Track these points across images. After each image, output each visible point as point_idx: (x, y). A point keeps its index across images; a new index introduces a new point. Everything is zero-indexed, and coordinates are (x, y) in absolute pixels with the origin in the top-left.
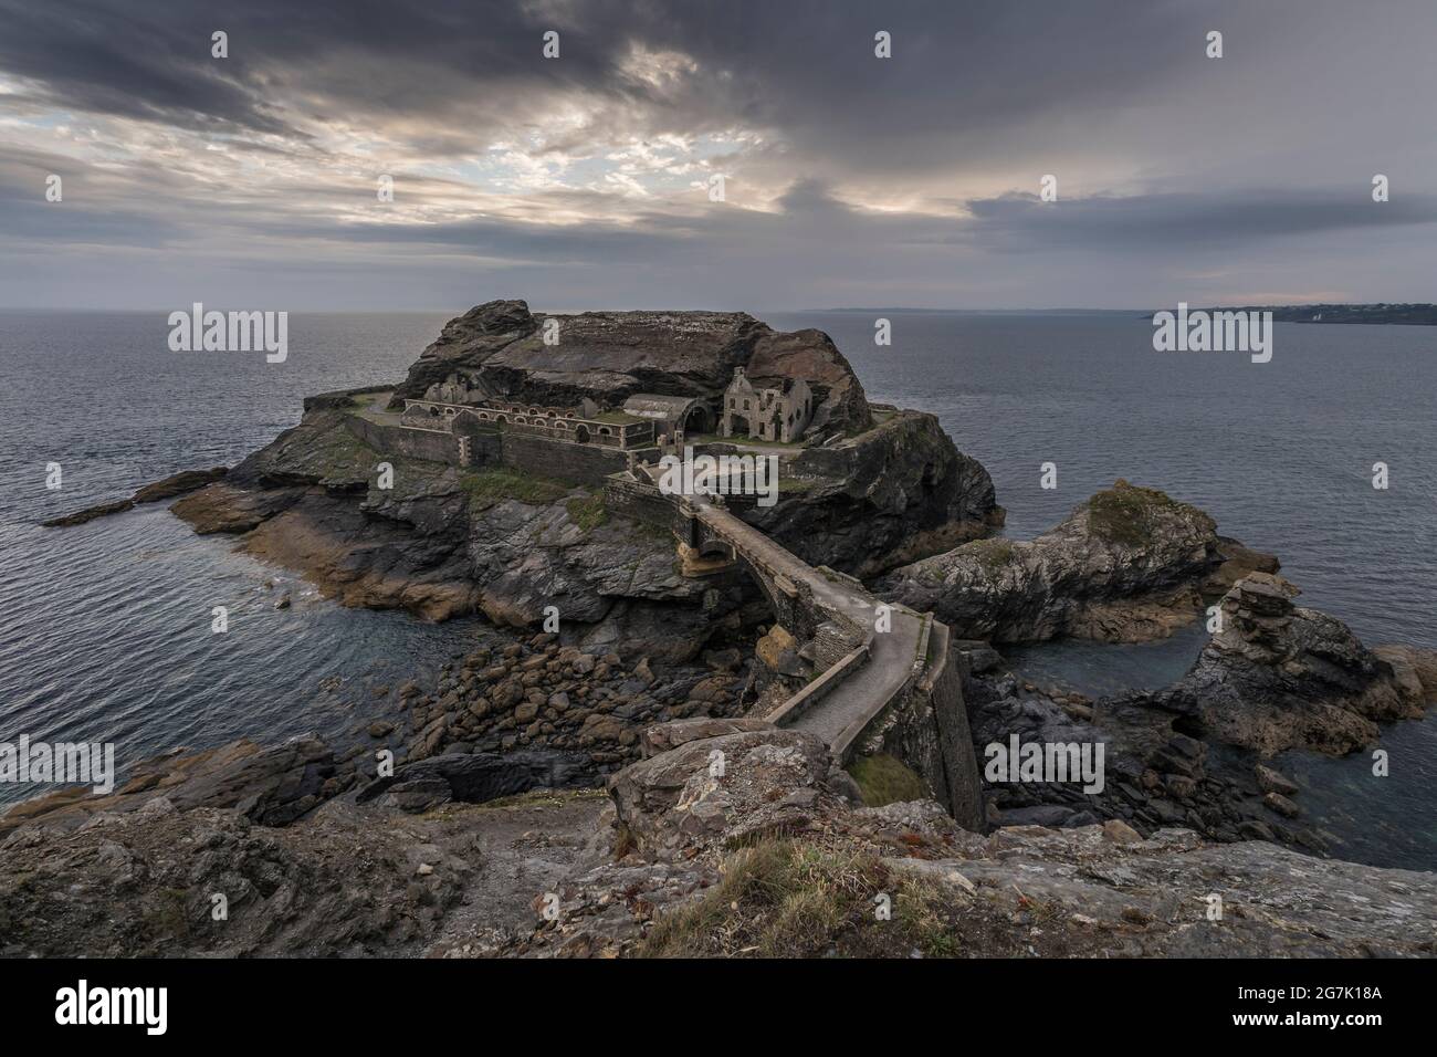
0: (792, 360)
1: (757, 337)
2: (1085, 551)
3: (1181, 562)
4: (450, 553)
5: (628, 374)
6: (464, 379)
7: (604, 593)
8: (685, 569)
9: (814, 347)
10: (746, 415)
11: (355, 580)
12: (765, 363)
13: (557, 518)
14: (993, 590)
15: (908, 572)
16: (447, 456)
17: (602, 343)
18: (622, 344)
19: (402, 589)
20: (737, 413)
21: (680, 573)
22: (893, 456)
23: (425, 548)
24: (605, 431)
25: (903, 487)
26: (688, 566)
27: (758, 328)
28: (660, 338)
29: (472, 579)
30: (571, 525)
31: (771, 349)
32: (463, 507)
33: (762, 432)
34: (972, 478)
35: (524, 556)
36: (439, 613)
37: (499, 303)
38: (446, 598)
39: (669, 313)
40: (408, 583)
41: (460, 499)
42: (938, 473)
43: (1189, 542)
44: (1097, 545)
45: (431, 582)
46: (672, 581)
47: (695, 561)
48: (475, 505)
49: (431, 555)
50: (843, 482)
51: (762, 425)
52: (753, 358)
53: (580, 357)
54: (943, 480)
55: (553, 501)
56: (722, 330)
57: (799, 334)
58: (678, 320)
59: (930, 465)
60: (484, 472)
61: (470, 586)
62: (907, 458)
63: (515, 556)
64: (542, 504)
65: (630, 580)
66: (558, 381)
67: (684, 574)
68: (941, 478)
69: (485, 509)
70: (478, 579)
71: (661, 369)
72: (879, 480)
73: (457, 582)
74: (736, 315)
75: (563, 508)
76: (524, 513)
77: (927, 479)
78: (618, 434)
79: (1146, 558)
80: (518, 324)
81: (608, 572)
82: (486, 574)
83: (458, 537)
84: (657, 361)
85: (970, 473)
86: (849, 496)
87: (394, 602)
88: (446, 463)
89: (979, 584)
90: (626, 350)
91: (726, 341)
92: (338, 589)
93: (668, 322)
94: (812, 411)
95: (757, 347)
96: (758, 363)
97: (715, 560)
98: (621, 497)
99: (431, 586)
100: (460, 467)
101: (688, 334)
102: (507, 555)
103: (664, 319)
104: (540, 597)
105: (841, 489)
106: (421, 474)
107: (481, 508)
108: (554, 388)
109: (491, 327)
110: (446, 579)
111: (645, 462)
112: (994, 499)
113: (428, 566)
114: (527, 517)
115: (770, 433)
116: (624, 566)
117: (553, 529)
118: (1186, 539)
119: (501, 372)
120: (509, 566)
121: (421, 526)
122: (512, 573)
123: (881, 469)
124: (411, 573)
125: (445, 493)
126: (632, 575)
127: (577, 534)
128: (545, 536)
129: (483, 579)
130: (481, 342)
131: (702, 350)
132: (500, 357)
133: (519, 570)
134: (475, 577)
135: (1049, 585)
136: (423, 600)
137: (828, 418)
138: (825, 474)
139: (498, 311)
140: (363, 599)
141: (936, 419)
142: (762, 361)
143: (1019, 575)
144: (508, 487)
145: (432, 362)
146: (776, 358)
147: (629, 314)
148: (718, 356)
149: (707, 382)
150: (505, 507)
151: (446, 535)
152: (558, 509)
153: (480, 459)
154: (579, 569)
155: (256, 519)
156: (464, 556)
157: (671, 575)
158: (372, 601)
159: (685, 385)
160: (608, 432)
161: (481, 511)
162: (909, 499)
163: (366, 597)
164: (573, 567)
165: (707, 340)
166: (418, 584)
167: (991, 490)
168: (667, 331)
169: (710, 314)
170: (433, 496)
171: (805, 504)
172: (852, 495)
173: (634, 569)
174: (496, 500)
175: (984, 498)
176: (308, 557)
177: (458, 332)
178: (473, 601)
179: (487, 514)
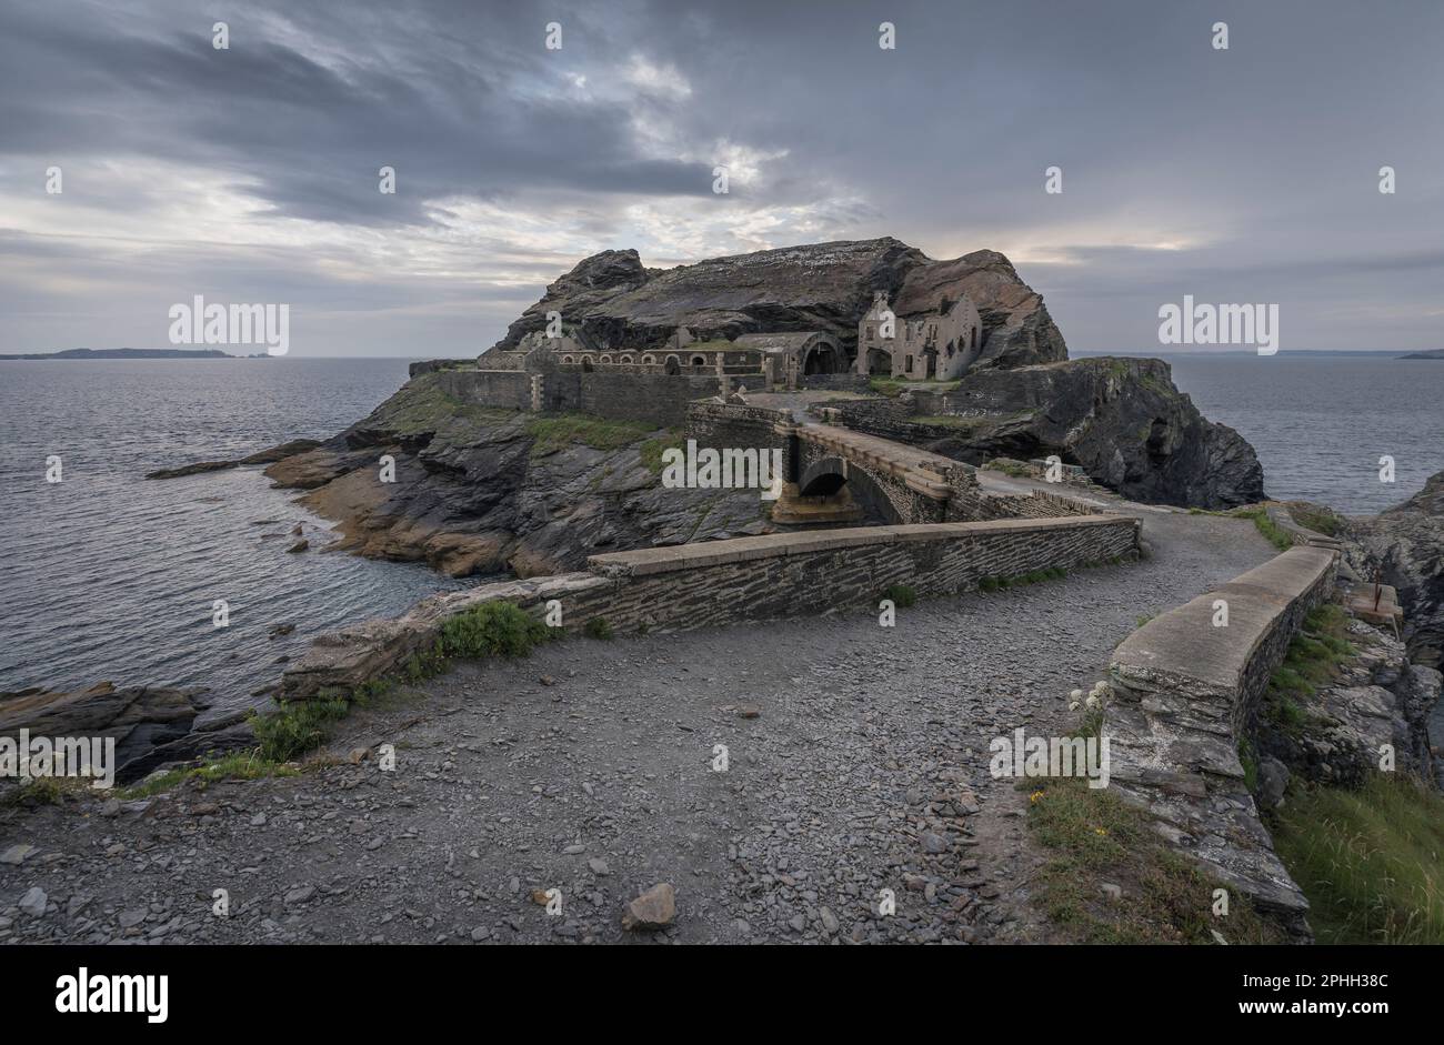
0: (953, 288)
1: (907, 267)
4: (495, 502)
5: (740, 311)
8: (776, 512)
9: (986, 269)
10: (888, 348)
11: (385, 528)
12: (917, 297)
13: (627, 462)
16: (520, 400)
17: (719, 287)
18: (740, 286)
19: (427, 538)
20: (876, 347)
21: (770, 517)
22: (1105, 401)
23: (469, 495)
24: (698, 361)
25: (1119, 447)
26: (782, 508)
27: (909, 255)
28: (785, 275)
29: (511, 530)
30: (641, 468)
31: (926, 278)
32: (524, 452)
33: (909, 369)
34: (1225, 452)
35: (576, 504)
36: (460, 565)
37: (608, 253)
38: (474, 550)
39: (797, 248)
40: (437, 532)
41: (522, 444)
42: (1172, 439)
45: (464, 532)
47: (792, 501)
48: (537, 450)
49: (474, 502)
50: (1028, 417)
51: (910, 359)
52: (902, 291)
53: (688, 301)
54: (1180, 450)
55: (627, 444)
56: (864, 257)
57: (964, 258)
58: (808, 254)
59: (1160, 422)
60: (558, 416)
61: (506, 537)
62: (1126, 407)
63: (566, 503)
64: (613, 449)
66: (658, 324)
67: (775, 519)
68: (1176, 447)
69: (547, 455)
70: (516, 529)
71: (781, 304)
72: (1084, 423)
73: (492, 533)
74: (881, 240)
75: (637, 451)
76: (591, 459)
77: (1155, 444)
78: (714, 363)
80: (627, 276)
81: (669, 517)
82: (526, 524)
83: (509, 483)
84: (778, 297)
85: (1221, 444)
86: (1037, 439)
87: (416, 552)
88: (518, 409)
90: (744, 290)
91: (867, 270)
92: (362, 536)
93: (796, 257)
94: (981, 343)
95: (907, 280)
96: (908, 298)
97: (823, 502)
98: (704, 427)
99: (462, 536)
100: (532, 413)
101: (819, 267)
102: (557, 502)
103: (791, 255)
104: (581, 548)
105: (1025, 427)
106: (491, 420)
107: (543, 454)
108: (654, 331)
109: (598, 281)
110: (482, 529)
111: (743, 388)
112: (1261, 483)
113: (468, 514)
114: (592, 463)
115: (920, 369)
116: (693, 509)
117: (619, 474)
119: (602, 324)
120: (557, 515)
121: (473, 473)
122: (559, 524)
123: (1088, 410)
124: (444, 521)
125: (508, 438)
126: (701, 518)
127: (645, 477)
128: (607, 482)
129: (521, 530)
130: (585, 296)
131: (836, 283)
132: (601, 308)
133: (567, 520)
134: (513, 526)
136: (446, 550)
137: (1005, 347)
138: (1000, 408)
139: (607, 262)
140: (382, 547)
141: (1168, 368)
142: (916, 293)
144: (579, 431)
145: (531, 318)
146: (933, 289)
147: (752, 255)
148: (855, 288)
149: (840, 319)
150: (572, 453)
151: (496, 482)
152: (631, 453)
153: (555, 403)
154: (635, 515)
155: (330, 474)
157: (755, 519)
158: (392, 550)
159: (811, 321)
160: (702, 362)
161: (543, 457)
162: (1129, 465)
163: (387, 545)
164: (630, 512)
165: (842, 272)
166: (447, 533)
167: (1257, 469)
168: (794, 267)
169: (848, 244)
170: (495, 442)
171: (968, 447)
172: (1043, 438)
173: (705, 512)
174: (563, 445)
175: (1245, 479)
176: (354, 508)
177: (564, 287)
178: (505, 555)
179: (547, 460)
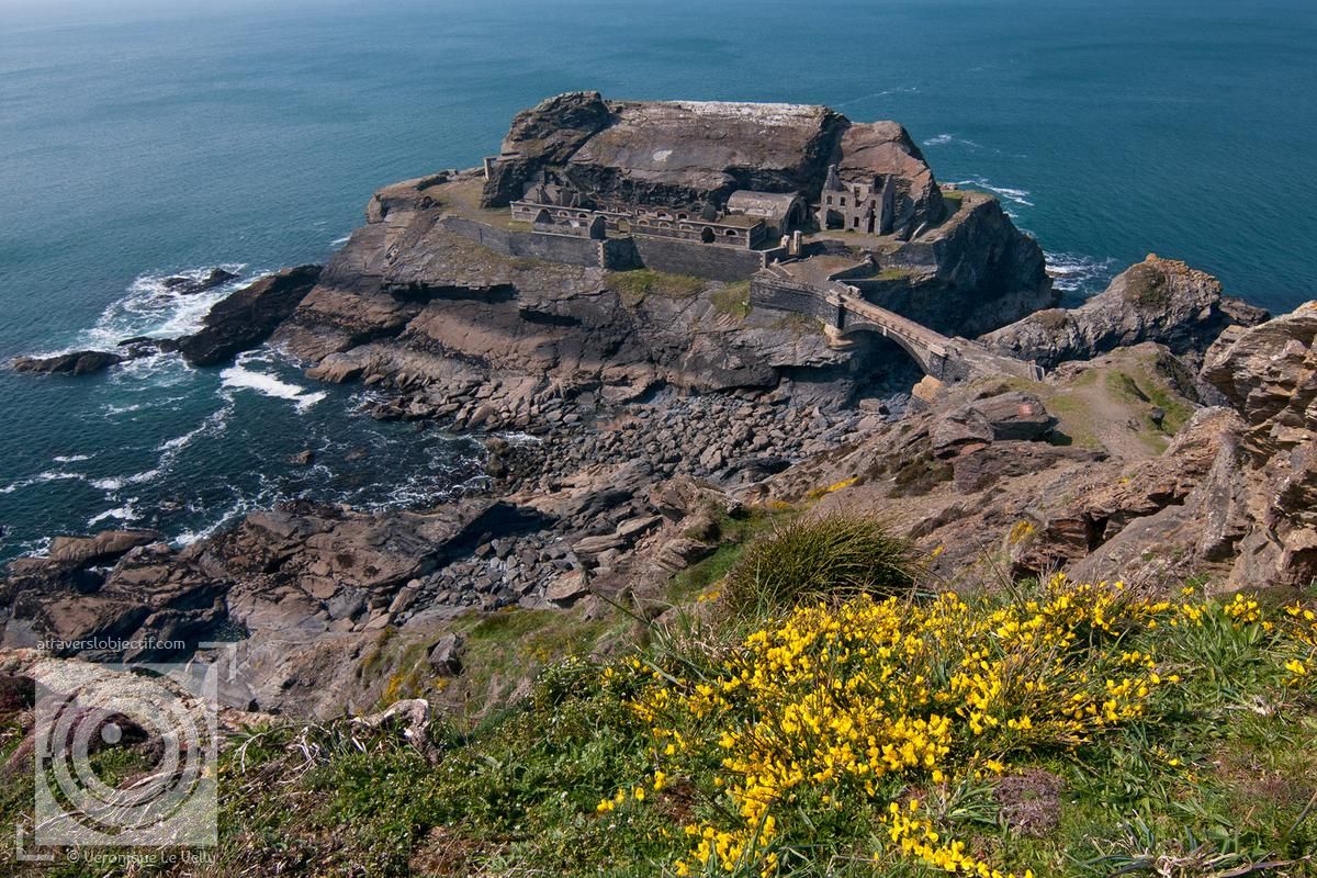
0: (872, 154)
1: (836, 130)
2: (1121, 315)
3: (1189, 321)
5: (724, 172)
6: (551, 176)
7: (774, 365)
8: (834, 344)
9: (893, 141)
10: (842, 210)
11: (554, 367)
13: (706, 309)
14: (1053, 348)
15: (991, 338)
16: (585, 258)
18: (708, 138)
20: (833, 208)
21: (831, 347)
24: (730, 233)
25: (974, 268)
26: (835, 342)
27: (838, 120)
28: (743, 132)
29: (655, 362)
30: (723, 315)
32: (618, 303)
33: (856, 224)
34: (1027, 252)
35: (692, 341)
41: (611, 296)
42: (999, 251)
43: (1198, 304)
44: (1128, 311)
46: (826, 353)
47: (842, 338)
48: (626, 300)
50: (935, 269)
51: (857, 220)
54: (1003, 257)
55: (696, 294)
56: (806, 123)
58: (759, 114)
59: (994, 245)
60: (621, 270)
64: (687, 298)
65: (794, 354)
66: (660, 181)
67: (834, 348)
69: (638, 304)
70: (659, 361)
71: (754, 166)
73: (641, 364)
75: (708, 300)
76: (674, 306)
77: (991, 258)
78: (745, 235)
79: (1166, 317)
80: (592, 116)
81: (775, 349)
82: (664, 357)
84: (749, 158)
85: (1025, 248)
88: (584, 264)
89: (1043, 344)
90: (714, 145)
91: (810, 135)
93: (750, 115)
95: (837, 140)
98: (767, 291)
100: (599, 267)
101: (770, 127)
102: (673, 341)
103: (744, 112)
105: (934, 275)
106: (563, 274)
107: (634, 303)
108: (657, 188)
109: (566, 121)
110: (631, 362)
113: (611, 353)
115: (864, 224)
116: (786, 344)
117: (707, 318)
118: (1196, 301)
120: (679, 349)
121: (586, 320)
122: (687, 355)
123: (961, 255)
124: (600, 359)
125: (594, 291)
126: (795, 351)
128: (702, 325)
129: (663, 361)
131: (789, 145)
132: (585, 153)
135: (1093, 342)
137: (913, 210)
138: (919, 263)
139: (574, 104)
143: (1072, 336)
145: (515, 160)
146: (857, 151)
148: (804, 151)
152: (703, 302)
153: (616, 260)
154: (746, 349)
156: (635, 344)
157: (824, 350)
159: (779, 182)
160: (734, 234)
161: (635, 306)
162: (978, 277)
164: (740, 347)
165: (790, 133)
168: (751, 125)
170: (584, 295)
173: (795, 346)
174: (644, 295)
175: (1036, 270)
179: (642, 308)
